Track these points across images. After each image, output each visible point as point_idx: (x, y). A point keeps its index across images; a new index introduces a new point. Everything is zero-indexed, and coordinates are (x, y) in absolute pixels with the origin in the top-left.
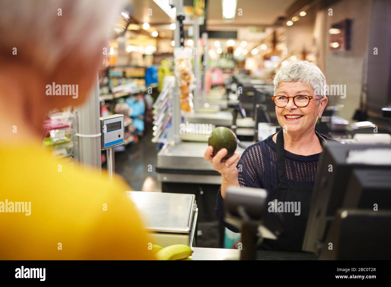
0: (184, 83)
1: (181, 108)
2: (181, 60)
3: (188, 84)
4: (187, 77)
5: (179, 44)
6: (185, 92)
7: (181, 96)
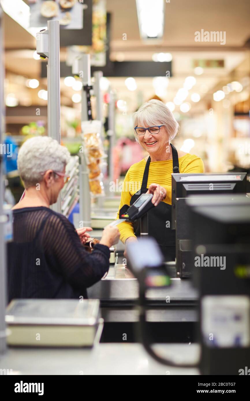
0: (93, 160)
1: (90, 189)
2: (90, 135)
3: (98, 161)
4: (96, 154)
5: (86, 117)
6: (94, 171)
7: (90, 175)
